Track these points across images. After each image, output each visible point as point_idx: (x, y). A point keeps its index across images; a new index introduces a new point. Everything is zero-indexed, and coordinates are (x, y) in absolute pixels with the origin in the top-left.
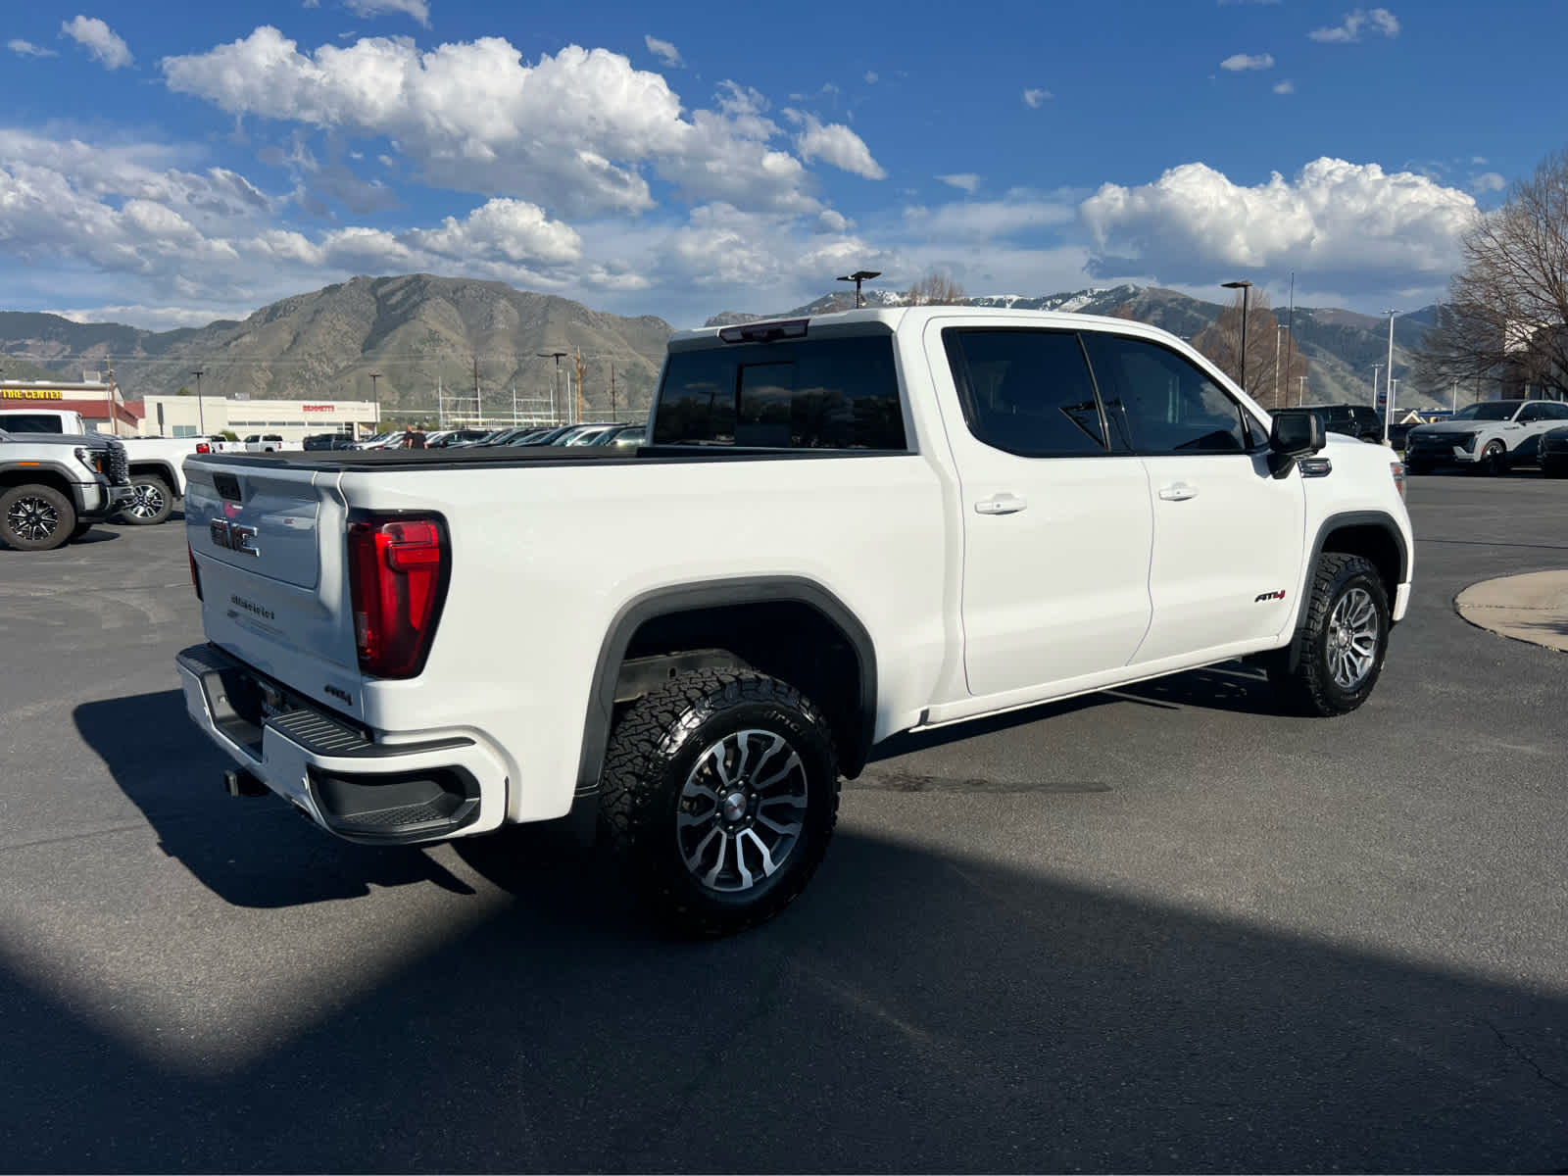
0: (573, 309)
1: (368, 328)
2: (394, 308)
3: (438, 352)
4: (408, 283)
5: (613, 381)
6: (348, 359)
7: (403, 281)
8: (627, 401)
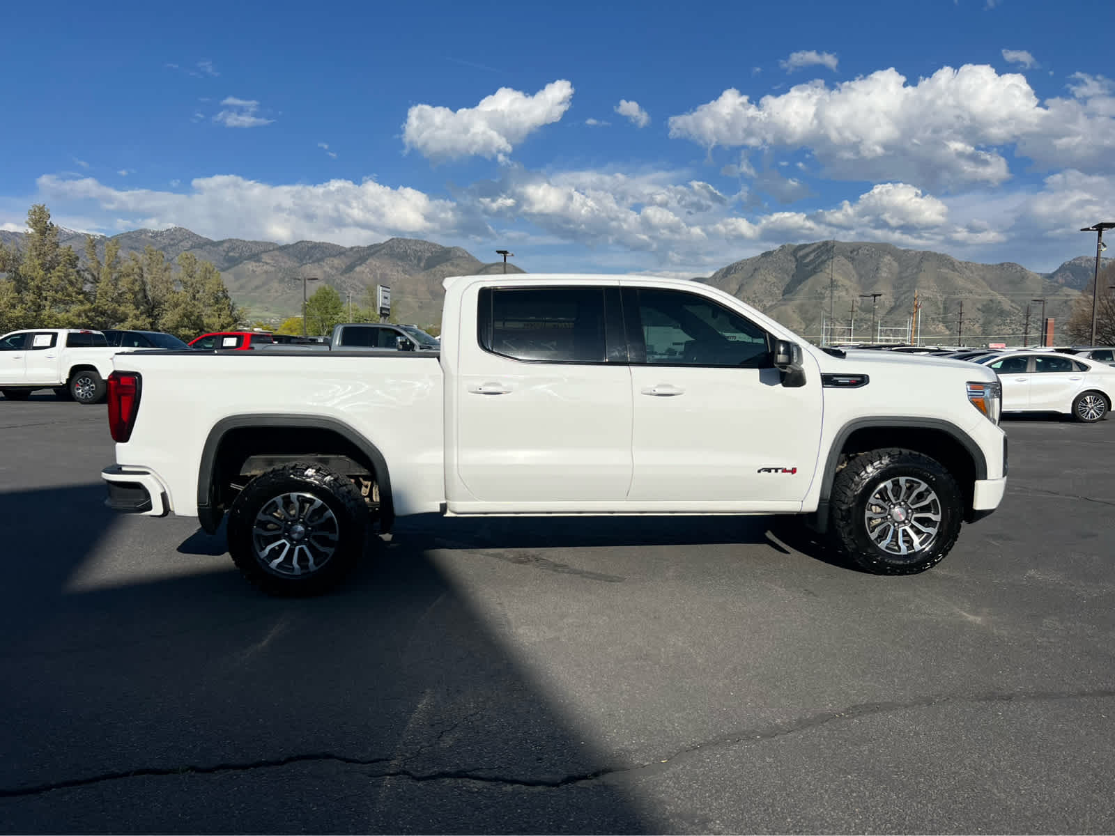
0: (943, 260)
1: (788, 279)
2: (807, 265)
3: (836, 293)
4: (819, 247)
5: (961, 314)
6: (773, 301)
7: (815, 246)
8: (981, 328)
